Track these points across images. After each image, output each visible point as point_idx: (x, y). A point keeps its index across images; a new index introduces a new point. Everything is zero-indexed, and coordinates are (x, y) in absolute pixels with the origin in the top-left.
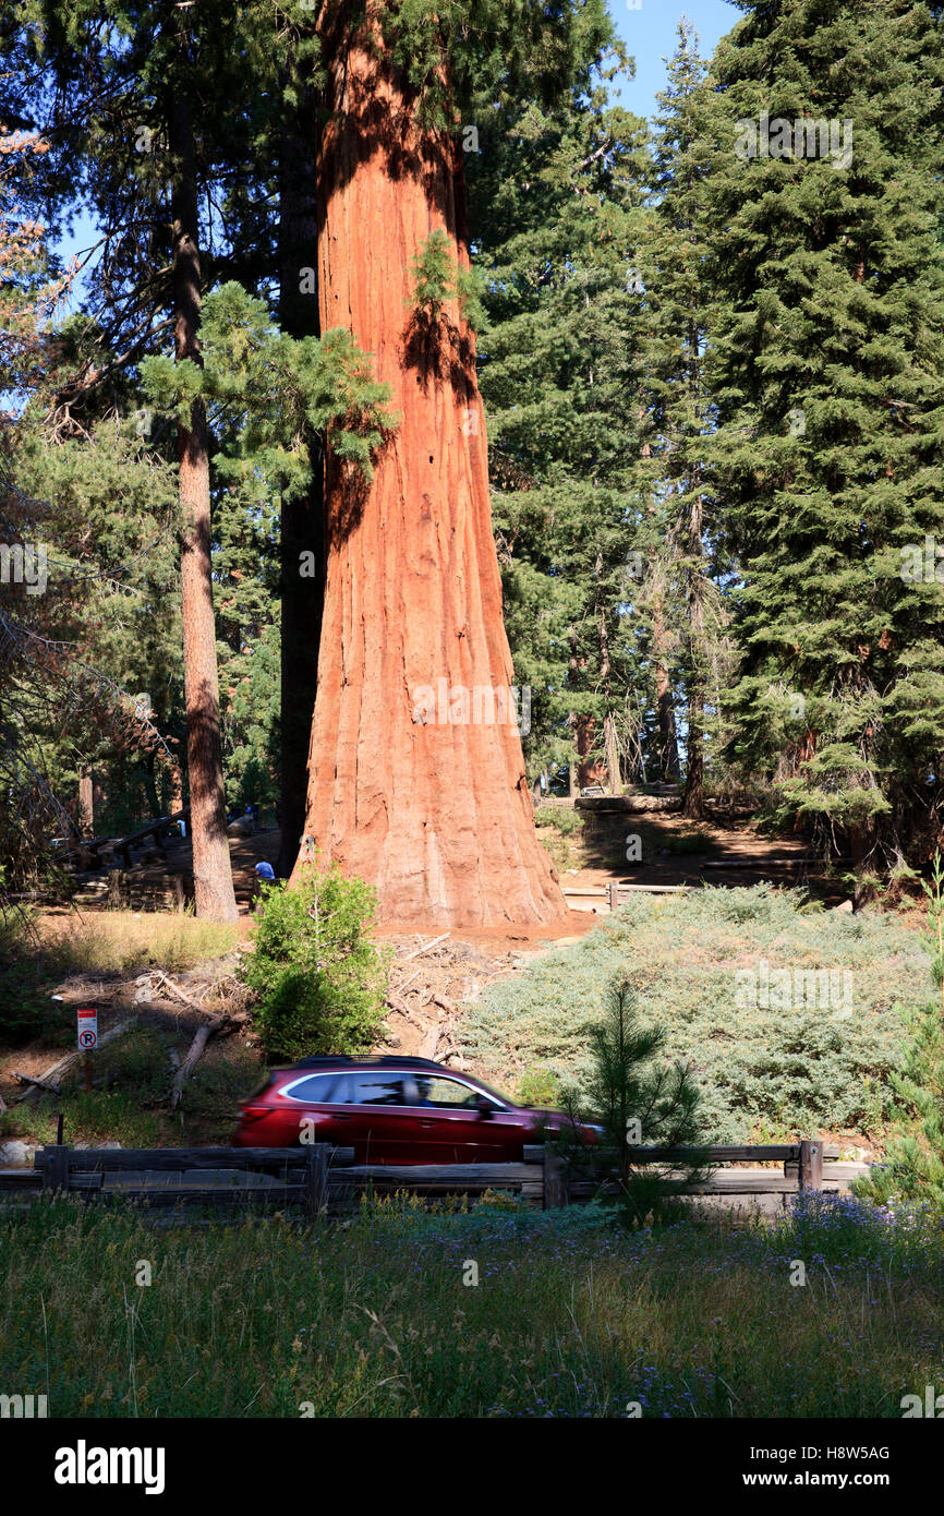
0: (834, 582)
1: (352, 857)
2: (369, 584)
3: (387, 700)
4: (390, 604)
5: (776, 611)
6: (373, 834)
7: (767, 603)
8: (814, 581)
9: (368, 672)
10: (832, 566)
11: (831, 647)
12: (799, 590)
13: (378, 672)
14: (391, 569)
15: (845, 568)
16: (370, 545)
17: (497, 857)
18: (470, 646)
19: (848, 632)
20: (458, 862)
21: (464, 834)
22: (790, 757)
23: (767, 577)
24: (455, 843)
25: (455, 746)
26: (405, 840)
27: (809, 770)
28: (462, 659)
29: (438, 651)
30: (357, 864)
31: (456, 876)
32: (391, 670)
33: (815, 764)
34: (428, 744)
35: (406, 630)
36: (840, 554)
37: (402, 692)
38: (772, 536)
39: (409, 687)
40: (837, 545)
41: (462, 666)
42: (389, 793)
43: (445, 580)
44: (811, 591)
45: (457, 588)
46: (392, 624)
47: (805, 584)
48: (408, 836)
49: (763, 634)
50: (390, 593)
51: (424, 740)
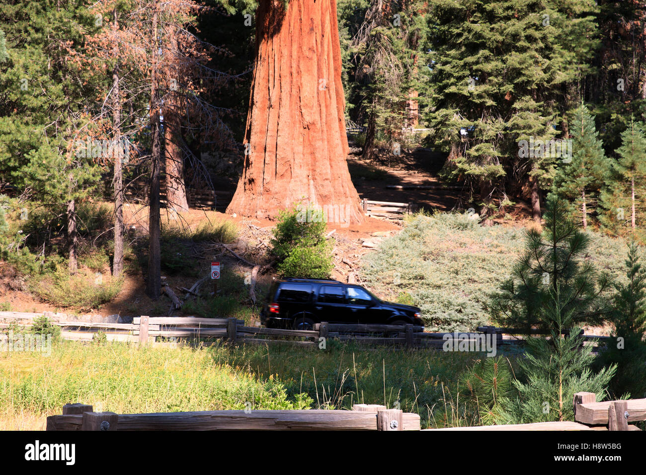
0: (488, 67)
1: (273, 190)
2: (285, 60)
3: (292, 117)
4: (294, 71)
5: (460, 78)
6: (285, 180)
7: (456, 75)
8: (479, 66)
9: (283, 102)
10: (487, 59)
11: (484, 98)
12: (471, 70)
13: (288, 103)
14: (295, 54)
15: (492, 60)
16: (284, 41)
17: (340, 193)
18: (329, 92)
19: (492, 91)
20: (324, 195)
21: (326, 182)
22: (458, 147)
23: (455, 62)
24: (322, 186)
25: (323, 140)
26: (299, 183)
27: (469, 155)
28: (325, 99)
29: (316, 95)
30: (277, 193)
31: (323, 201)
32: (293, 102)
33: (472, 152)
34: (310, 138)
35: (301, 84)
36: (492, 54)
37: (298, 113)
38: (459, 42)
39: (303, 111)
40: (491, 50)
41: (325, 102)
42: (292, 161)
43: (318, 60)
44: (477, 70)
45: (324, 65)
46: (294, 80)
47: (475, 67)
48: (301, 181)
49: (453, 89)
50: (294, 65)
51: (309, 136)
